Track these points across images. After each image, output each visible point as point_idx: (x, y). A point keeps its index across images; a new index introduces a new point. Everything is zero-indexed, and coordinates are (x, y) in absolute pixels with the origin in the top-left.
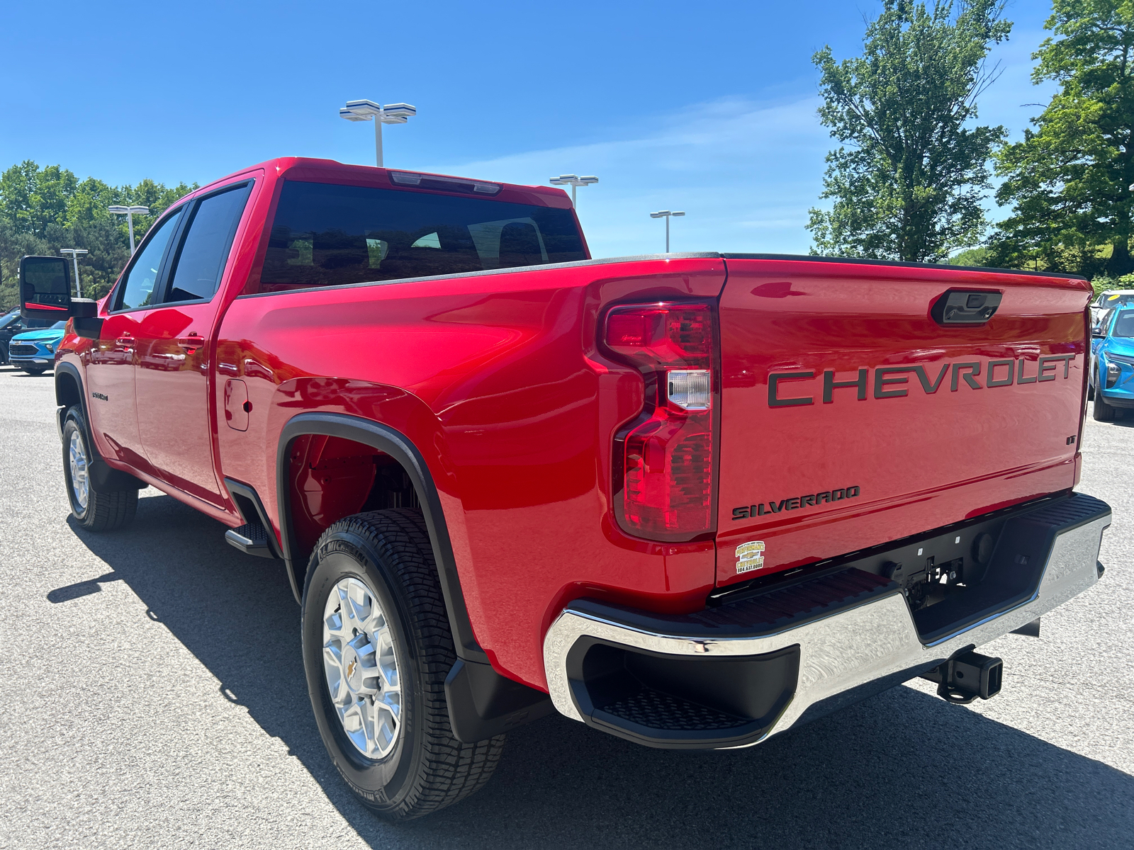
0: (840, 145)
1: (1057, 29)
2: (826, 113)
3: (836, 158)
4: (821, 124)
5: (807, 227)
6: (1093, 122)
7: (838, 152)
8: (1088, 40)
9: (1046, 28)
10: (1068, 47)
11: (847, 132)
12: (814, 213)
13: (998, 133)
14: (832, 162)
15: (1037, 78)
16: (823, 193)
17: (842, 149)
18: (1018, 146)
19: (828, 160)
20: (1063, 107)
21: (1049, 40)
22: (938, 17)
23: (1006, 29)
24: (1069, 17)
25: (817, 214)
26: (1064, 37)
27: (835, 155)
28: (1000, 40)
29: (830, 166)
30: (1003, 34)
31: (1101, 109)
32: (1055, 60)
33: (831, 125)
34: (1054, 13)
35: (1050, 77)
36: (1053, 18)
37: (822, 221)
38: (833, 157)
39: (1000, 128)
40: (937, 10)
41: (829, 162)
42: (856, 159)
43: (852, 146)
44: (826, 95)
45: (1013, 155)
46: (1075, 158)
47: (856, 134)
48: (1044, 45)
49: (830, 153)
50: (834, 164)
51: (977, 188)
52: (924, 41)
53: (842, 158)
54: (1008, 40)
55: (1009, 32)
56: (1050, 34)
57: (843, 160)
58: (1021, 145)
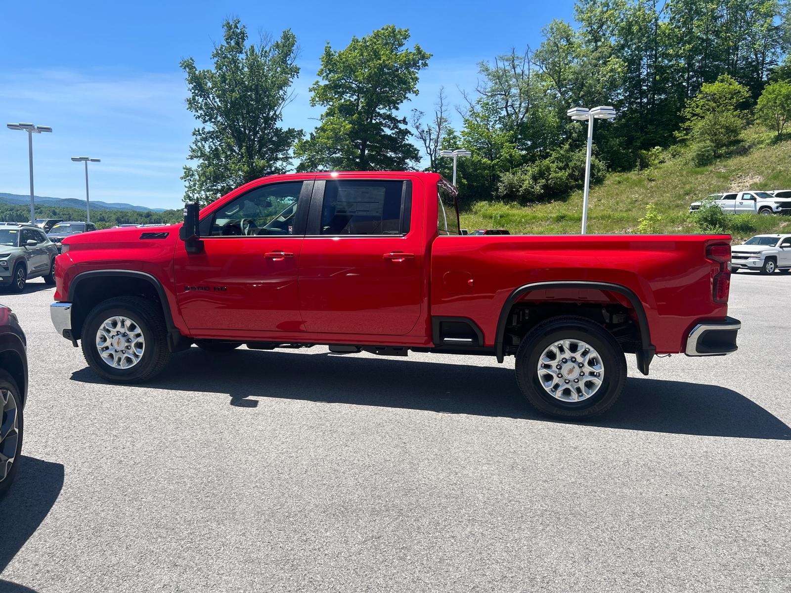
0: (202, 125)
1: (324, 77)
2: (192, 103)
3: (200, 133)
4: (188, 109)
5: (182, 178)
6: (347, 134)
7: (201, 129)
8: (340, 86)
9: (319, 75)
10: (330, 88)
11: (207, 118)
12: (187, 169)
13: (301, 133)
14: (197, 136)
15: (313, 103)
16: (189, 156)
17: (204, 128)
18: (307, 142)
19: (194, 134)
20: (332, 123)
21: (318, 82)
22: (263, 56)
23: (297, 71)
24: (331, 71)
25: (189, 169)
26: (327, 83)
27: (199, 131)
28: (294, 77)
29: (196, 139)
30: (295, 74)
31: (351, 127)
32: (322, 95)
33: (194, 111)
34: (322, 67)
35: (319, 104)
36: (322, 70)
37: (193, 175)
38: (198, 133)
39: (301, 131)
40: (262, 51)
41: (195, 136)
42: (212, 135)
43: (210, 127)
44: (193, 91)
45: (304, 147)
46: (335, 153)
47: (213, 120)
48: (315, 85)
49: (195, 129)
50: (199, 138)
51: (285, 164)
52: (255, 67)
53: (204, 133)
54: (298, 78)
55: (298, 73)
56: (320, 79)
57: (204, 136)
58: (309, 141)
